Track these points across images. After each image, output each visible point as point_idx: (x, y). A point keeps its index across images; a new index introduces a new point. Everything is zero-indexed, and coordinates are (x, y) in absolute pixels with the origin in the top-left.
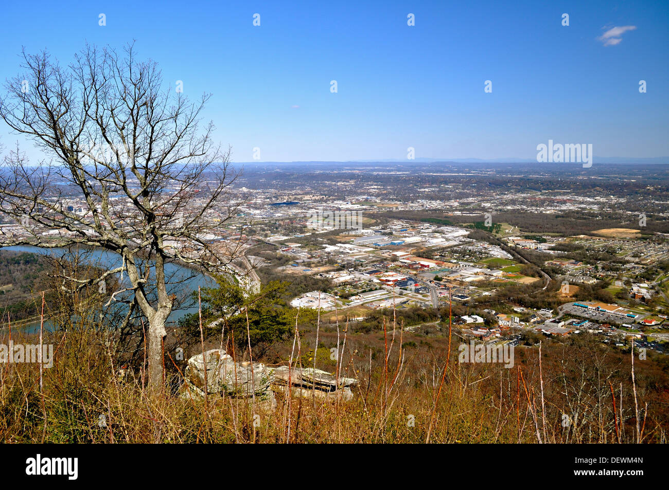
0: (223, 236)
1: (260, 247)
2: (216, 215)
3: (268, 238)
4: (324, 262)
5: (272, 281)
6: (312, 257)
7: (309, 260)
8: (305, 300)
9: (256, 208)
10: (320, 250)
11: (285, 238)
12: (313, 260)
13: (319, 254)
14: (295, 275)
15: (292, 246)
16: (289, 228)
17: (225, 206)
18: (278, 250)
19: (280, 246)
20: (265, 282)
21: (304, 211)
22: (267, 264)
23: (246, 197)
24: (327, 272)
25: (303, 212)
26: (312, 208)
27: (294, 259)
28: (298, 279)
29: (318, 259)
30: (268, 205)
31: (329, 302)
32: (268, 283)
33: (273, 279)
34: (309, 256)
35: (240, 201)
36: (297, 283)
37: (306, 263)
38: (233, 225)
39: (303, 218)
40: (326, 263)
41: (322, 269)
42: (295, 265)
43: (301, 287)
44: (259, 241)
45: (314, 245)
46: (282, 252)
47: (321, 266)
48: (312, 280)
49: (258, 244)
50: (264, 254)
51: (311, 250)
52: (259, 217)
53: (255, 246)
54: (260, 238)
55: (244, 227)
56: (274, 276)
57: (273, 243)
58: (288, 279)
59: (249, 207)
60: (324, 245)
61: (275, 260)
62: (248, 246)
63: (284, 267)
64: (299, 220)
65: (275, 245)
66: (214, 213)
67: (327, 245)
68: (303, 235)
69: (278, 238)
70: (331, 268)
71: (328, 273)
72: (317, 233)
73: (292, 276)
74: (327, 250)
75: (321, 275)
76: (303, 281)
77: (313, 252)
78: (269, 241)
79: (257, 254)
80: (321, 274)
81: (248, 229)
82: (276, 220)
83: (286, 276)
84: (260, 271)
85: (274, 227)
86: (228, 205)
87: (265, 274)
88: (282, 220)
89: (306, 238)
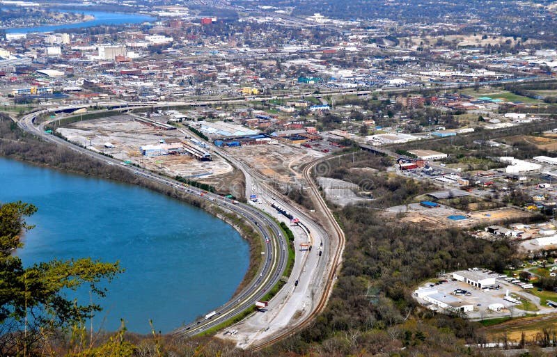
0: (262, 129)
1: (349, 158)
2: (249, 78)
3: (370, 138)
4: (500, 200)
5: (372, 240)
6: (472, 186)
7: (464, 193)
8: (448, 288)
9: (344, 65)
10: (492, 171)
11: (410, 137)
12: (474, 193)
13: (488, 179)
14: (428, 228)
15: (424, 158)
16: (420, 115)
17: (270, 59)
18: (391, 165)
19: (395, 157)
20: (356, 240)
21: (459, 73)
22: (361, 199)
23: (318, 35)
24: (507, 223)
25: (457, 77)
26: (479, 67)
27: (428, 188)
28: (434, 237)
29: (488, 192)
30: (372, 56)
31: (508, 298)
32: (363, 243)
33: (375, 235)
34: (466, 183)
35: (306, 46)
36: (432, 247)
37: (455, 201)
38: (289, 104)
39: (455, 90)
40: (505, 202)
41: (495, 216)
42: (430, 203)
43: (442, 257)
44: (345, 142)
45: (478, 156)
46: (399, 173)
47: (493, 208)
48: (470, 242)
49: (345, 151)
50: (356, 174)
51: (471, 169)
52: (349, 85)
53: (336, 153)
54: (351, 136)
55: (313, 109)
56: (377, 228)
57: (379, 150)
58: (411, 238)
59: (327, 60)
60: (504, 159)
61: (383, 189)
62: (319, 155)
63: (403, 209)
64: (446, 95)
65: (384, 155)
66: (244, 73)
67: (511, 159)
68: (452, 132)
69: (395, 139)
70: (517, 215)
71: (508, 227)
72: (488, 127)
73: (422, 230)
74: (509, 170)
75: (491, 231)
76: (447, 242)
77: (474, 174)
78: (369, 143)
79: (339, 175)
80: (492, 227)
81: (322, 116)
82: (390, 95)
83: (407, 230)
84: (344, 214)
85: (383, 111)
86: (279, 55)
87: (357, 221)
88: (404, 94)
89: (460, 140)
